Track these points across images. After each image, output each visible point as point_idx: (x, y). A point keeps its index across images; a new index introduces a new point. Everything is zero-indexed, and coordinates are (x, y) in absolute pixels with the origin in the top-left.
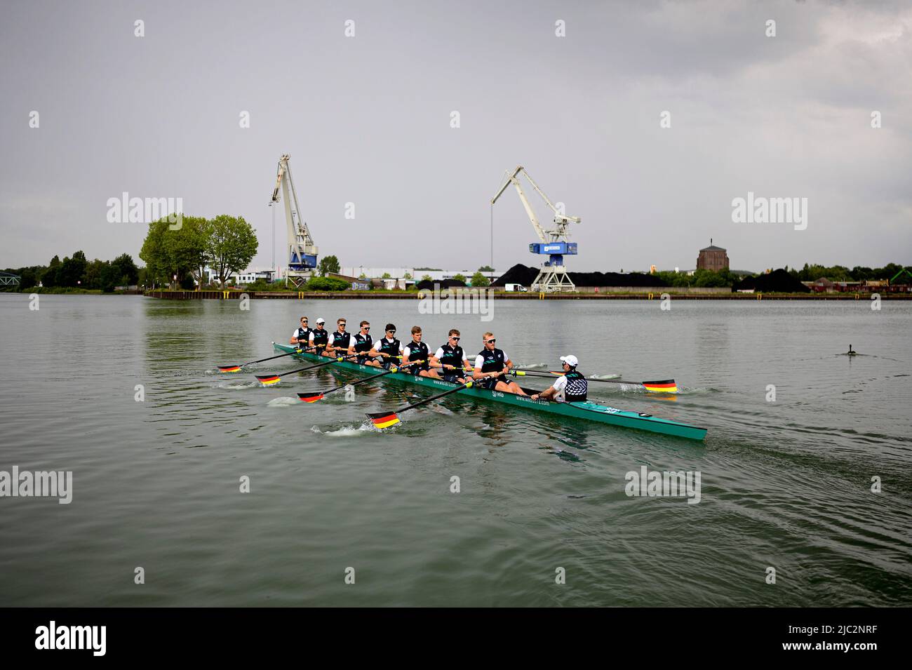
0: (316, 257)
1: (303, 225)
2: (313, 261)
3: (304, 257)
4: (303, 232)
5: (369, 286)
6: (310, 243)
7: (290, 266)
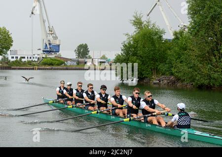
0: (59, 46)
1: (51, 27)
2: (57, 48)
3: (51, 46)
4: (51, 31)
5: (77, 63)
6: (56, 38)
7: (44, 51)
